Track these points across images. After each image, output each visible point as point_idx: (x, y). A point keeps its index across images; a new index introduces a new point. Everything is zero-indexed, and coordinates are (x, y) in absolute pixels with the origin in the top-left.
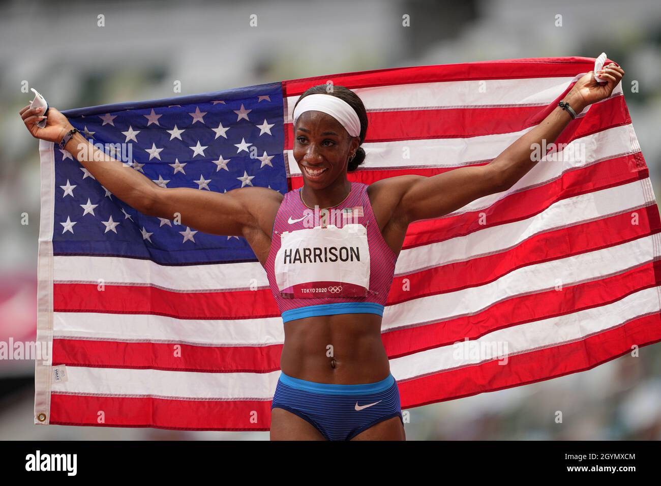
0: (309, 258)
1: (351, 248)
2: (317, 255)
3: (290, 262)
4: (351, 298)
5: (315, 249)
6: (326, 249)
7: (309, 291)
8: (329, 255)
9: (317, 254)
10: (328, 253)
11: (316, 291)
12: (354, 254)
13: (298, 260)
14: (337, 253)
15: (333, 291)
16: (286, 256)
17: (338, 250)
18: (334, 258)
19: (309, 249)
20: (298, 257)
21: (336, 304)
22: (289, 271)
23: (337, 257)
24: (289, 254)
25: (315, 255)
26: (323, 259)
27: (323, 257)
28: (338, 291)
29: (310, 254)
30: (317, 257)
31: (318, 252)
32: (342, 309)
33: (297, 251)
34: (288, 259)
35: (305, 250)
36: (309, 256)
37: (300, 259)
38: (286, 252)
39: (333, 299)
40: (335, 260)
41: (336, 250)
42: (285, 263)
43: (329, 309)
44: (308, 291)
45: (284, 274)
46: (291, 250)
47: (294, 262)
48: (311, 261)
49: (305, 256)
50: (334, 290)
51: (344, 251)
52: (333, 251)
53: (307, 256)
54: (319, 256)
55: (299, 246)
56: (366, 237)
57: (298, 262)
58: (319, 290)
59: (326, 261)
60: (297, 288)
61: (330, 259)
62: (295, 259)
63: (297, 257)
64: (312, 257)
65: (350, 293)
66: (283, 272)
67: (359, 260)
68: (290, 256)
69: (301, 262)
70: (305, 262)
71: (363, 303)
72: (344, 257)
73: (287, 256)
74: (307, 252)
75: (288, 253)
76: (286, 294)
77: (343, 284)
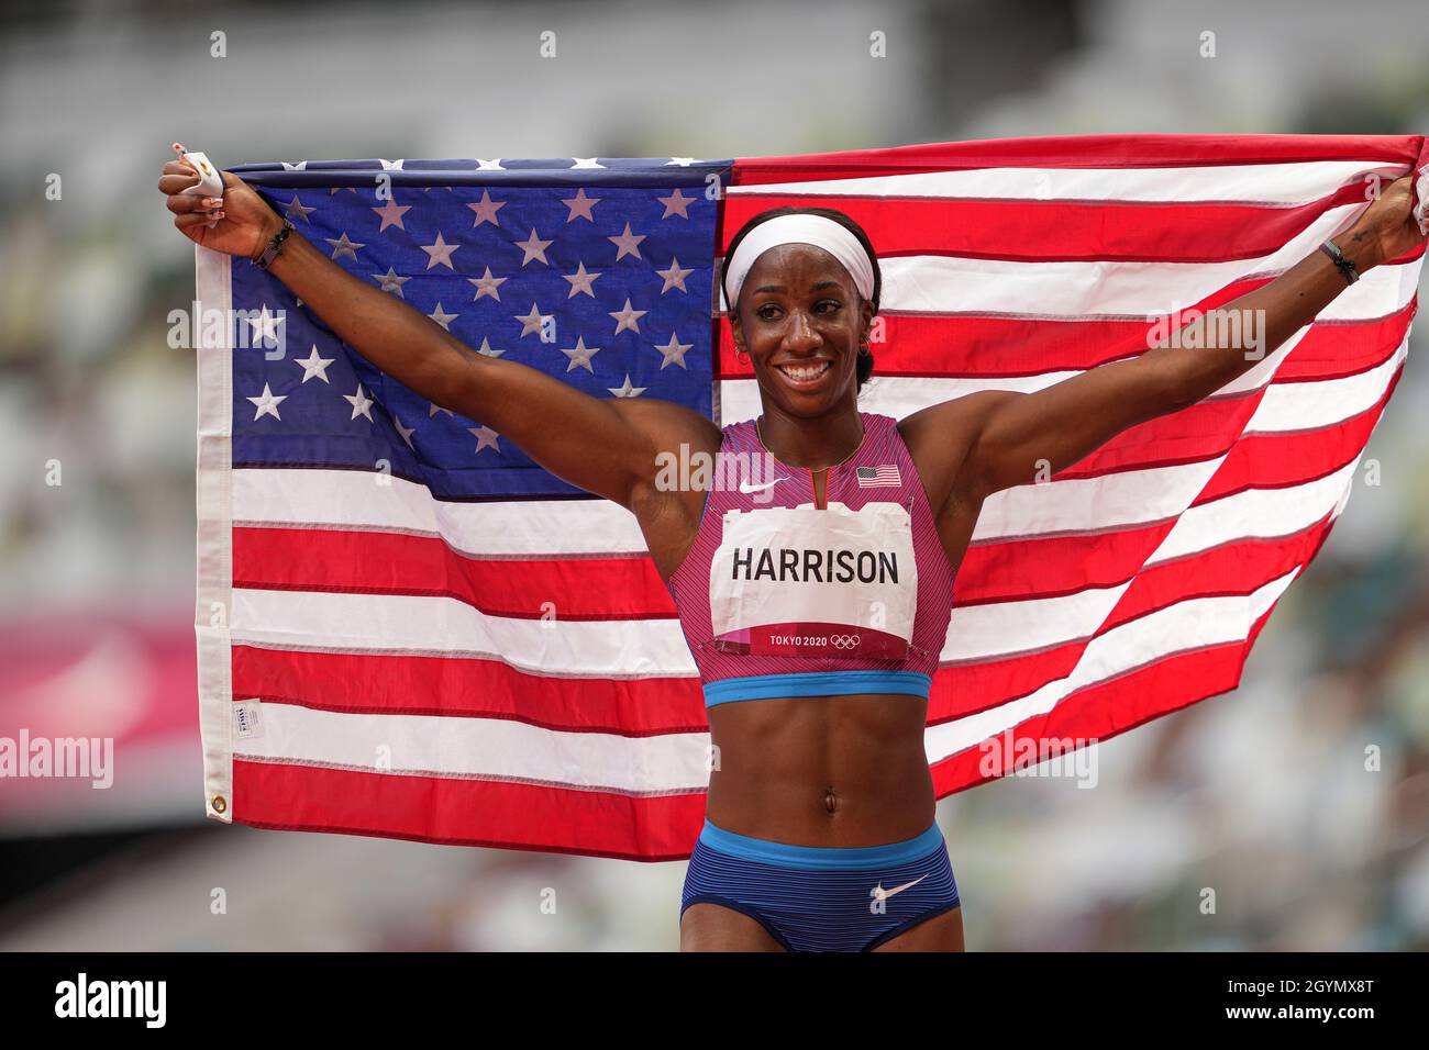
0: (793, 571)
1: (881, 554)
2: (811, 567)
3: (748, 577)
4: (877, 661)
5: (807, 553)
6: (830, 553)
7: (789, 641)
8: (837, 568)
9: (810, 563)
10: (835, 563)
11: (803, 641)
12: (886, 568)
13: (766, 572)
14: (854, 564)
15: (840, 645)
16: (737, 563)
17: (856, 557)
18: (845, 574)
19: (794, 553)
20: (766, 567)
21: (844, 673)
22: (745, 595)
23: (852, 572)
24: (745, 559)
25: (807, 566)
26: (824, 576)
27: (823, 570)
28: (850, 645)
29: (796, 563)
30: (811, 571)
31: (813, 560)
32: (860, 683)
33: (766, 554)
34: (742, 569)
35: (783, 553)
36: (792, 567)
37: (771, 572)
38: (737, 555)
39: (839, 661)
40: (849, 580)
41: (851, 557)
42: (735, 577)
43: (831, 682)
44: (785, 640)
45: (731, 601)
46: (750, 552)
47: (757, 578)
48: (796, 579)
49: (784, 566)
50: (843, 642)
51: (867, 560)
52: (845, 559)
53: (789, 566)
54: (815, 568)
55: (771, 544)
56: (910, 532)
57: (765, 578)
58: (811, 641)
59: (830, 579)
60: (761, 633)
61: (839, 575)
62: (760, 572)
63: (763, 566)
64: (800, 569)
65: (876, 650)
66: (729, 596)
67: (896, 581)
68: (748, 563)
69: (774, 578)
70: (782, 578)
71: (899, 673)
72: (867, 573)
73: (741, 563)
74: (790, 559)
75: (743, 557)
76: (729, 644)
77: (862, 631)
